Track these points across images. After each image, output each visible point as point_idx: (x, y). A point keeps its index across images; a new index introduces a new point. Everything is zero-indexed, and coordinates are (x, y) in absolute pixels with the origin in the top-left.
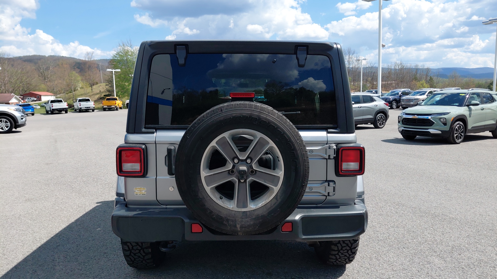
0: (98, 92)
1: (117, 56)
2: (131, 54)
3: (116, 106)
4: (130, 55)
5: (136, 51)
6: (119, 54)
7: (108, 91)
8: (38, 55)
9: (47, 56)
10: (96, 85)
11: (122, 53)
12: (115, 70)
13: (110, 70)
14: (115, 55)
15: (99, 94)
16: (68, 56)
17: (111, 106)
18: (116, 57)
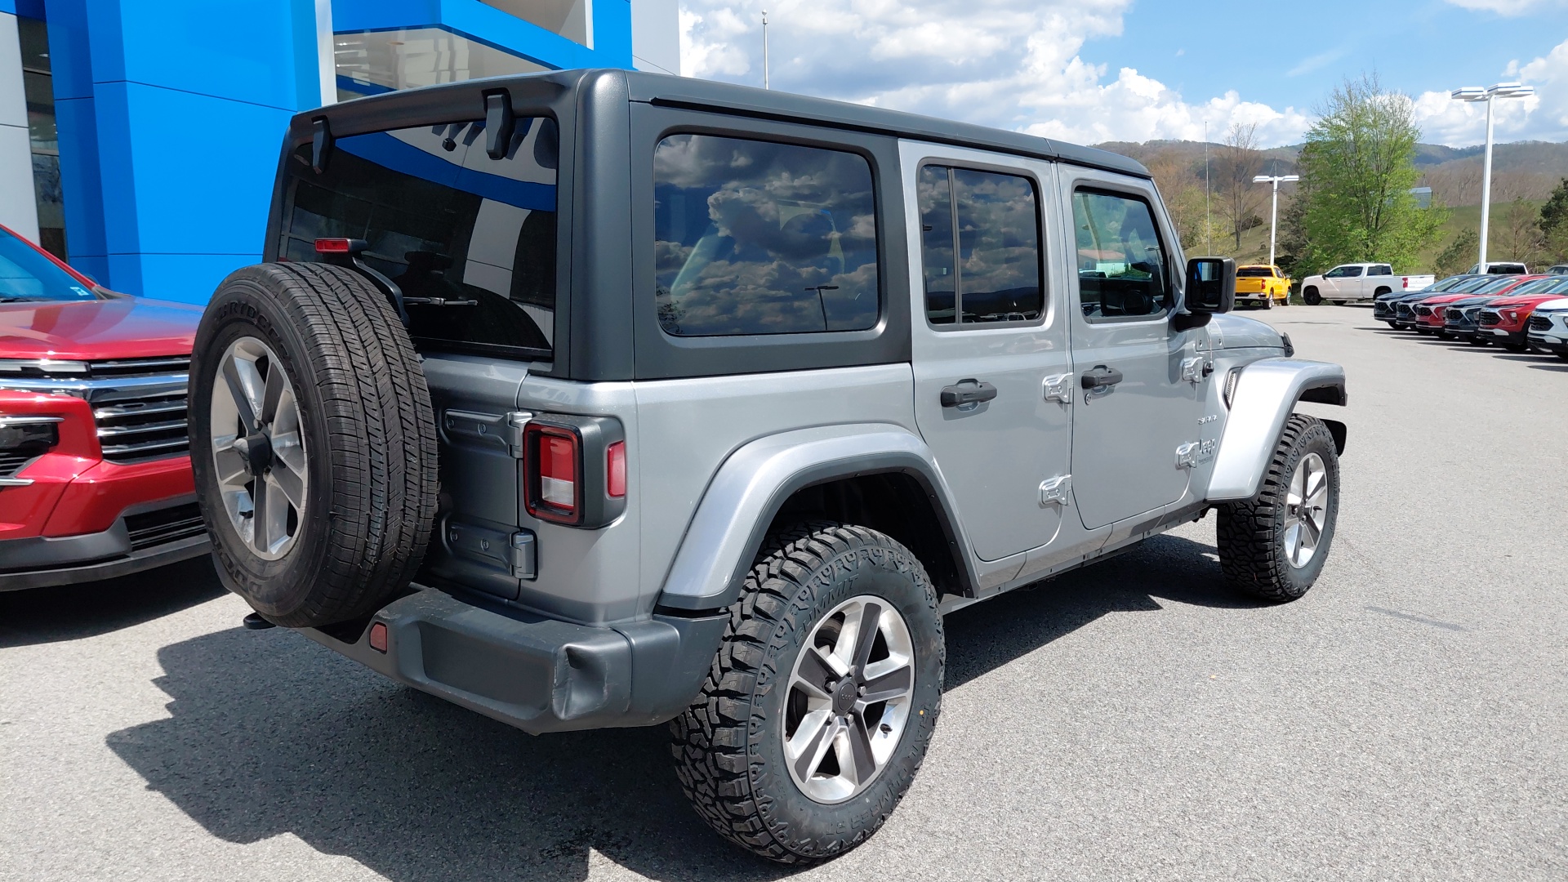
0: (1256, 250)
1: (1325, 130)
2: (1374, 121)
3: (1265, 296)
4: (1368, 126)
5: (1391, 108)
6: (1330, 123)
7: (1284, 246)
8: (1118, 141)
9: (1142, 144)
10: (1253, 227)
11: (1343, 120)
12: (1281, 179)
13: (1267, 178)
14: (1318, 127)
15: (1256, 255)
16: (1203, 140)
17: (1247, 294)
18: (1319, 134)
